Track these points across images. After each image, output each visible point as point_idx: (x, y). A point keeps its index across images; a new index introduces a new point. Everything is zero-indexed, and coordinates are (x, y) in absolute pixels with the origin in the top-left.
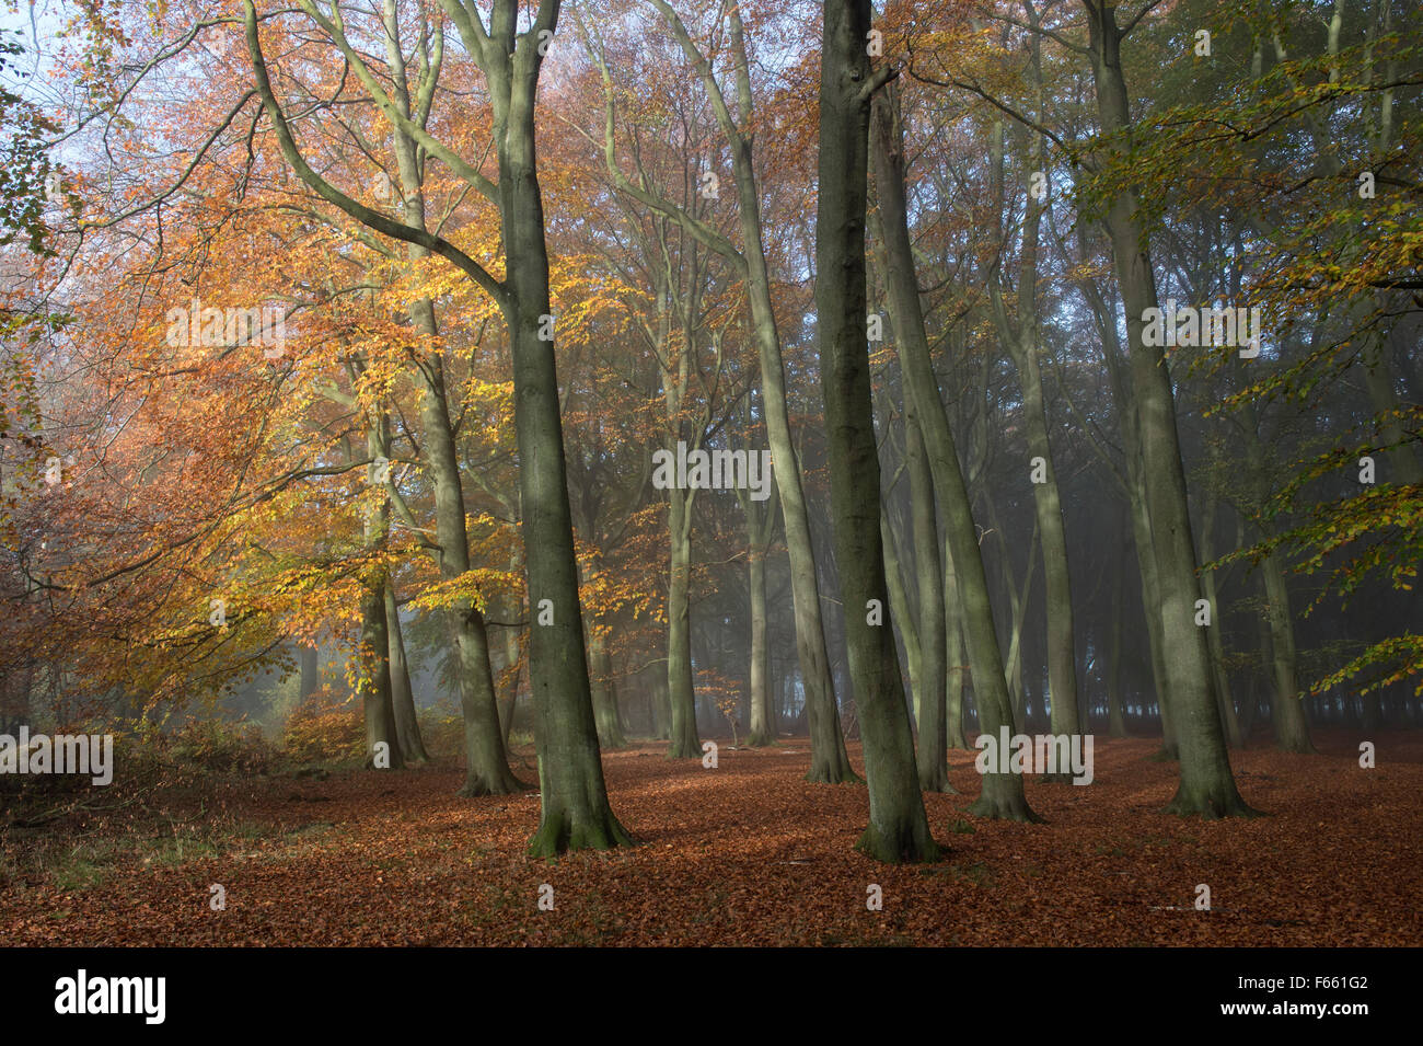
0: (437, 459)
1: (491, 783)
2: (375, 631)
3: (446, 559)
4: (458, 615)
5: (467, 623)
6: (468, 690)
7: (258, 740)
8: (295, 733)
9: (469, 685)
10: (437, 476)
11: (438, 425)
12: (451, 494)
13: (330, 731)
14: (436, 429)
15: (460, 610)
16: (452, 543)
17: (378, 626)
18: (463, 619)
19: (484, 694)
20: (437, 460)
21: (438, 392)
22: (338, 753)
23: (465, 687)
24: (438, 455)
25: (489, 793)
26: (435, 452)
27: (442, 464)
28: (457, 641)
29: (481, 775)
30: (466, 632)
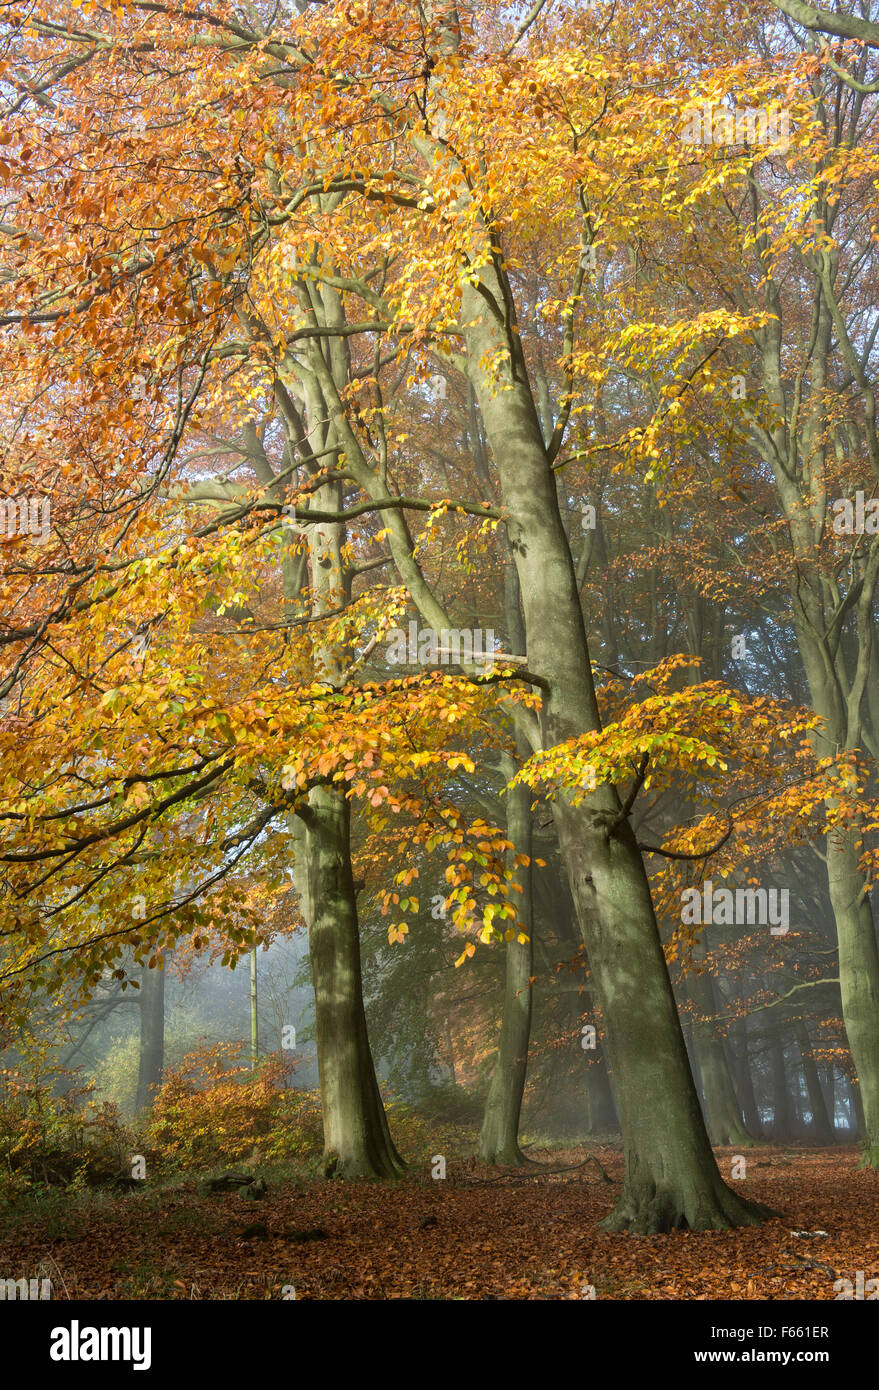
0: (526, 504)
1: (690, 1204)
2: (336, 914)
3: (554, 708)
4: (588, 823)
5: (607, 841)
6: (622, 988)
7: (112, 1129)
8: (169, 1117)
9: (622, 977)
10: (525, 539)
11: (525, 438)
12: (558, 578)
13: (228, 1114)
14: (519, 445)
15: (594, 812)
16: (569, 675)
17: (343, 906)
18: (602, 831)
19: (657, 998)
20: (526, 507)
21: (519, 374)
22: (246, 1154)
23: (614, 981)
24: (529, 496)
25: (684, 1224)
26: (521, 490)
27: (536, 511)
28: (589, 880)
29: (662, 1181)
30: (608, 861)
